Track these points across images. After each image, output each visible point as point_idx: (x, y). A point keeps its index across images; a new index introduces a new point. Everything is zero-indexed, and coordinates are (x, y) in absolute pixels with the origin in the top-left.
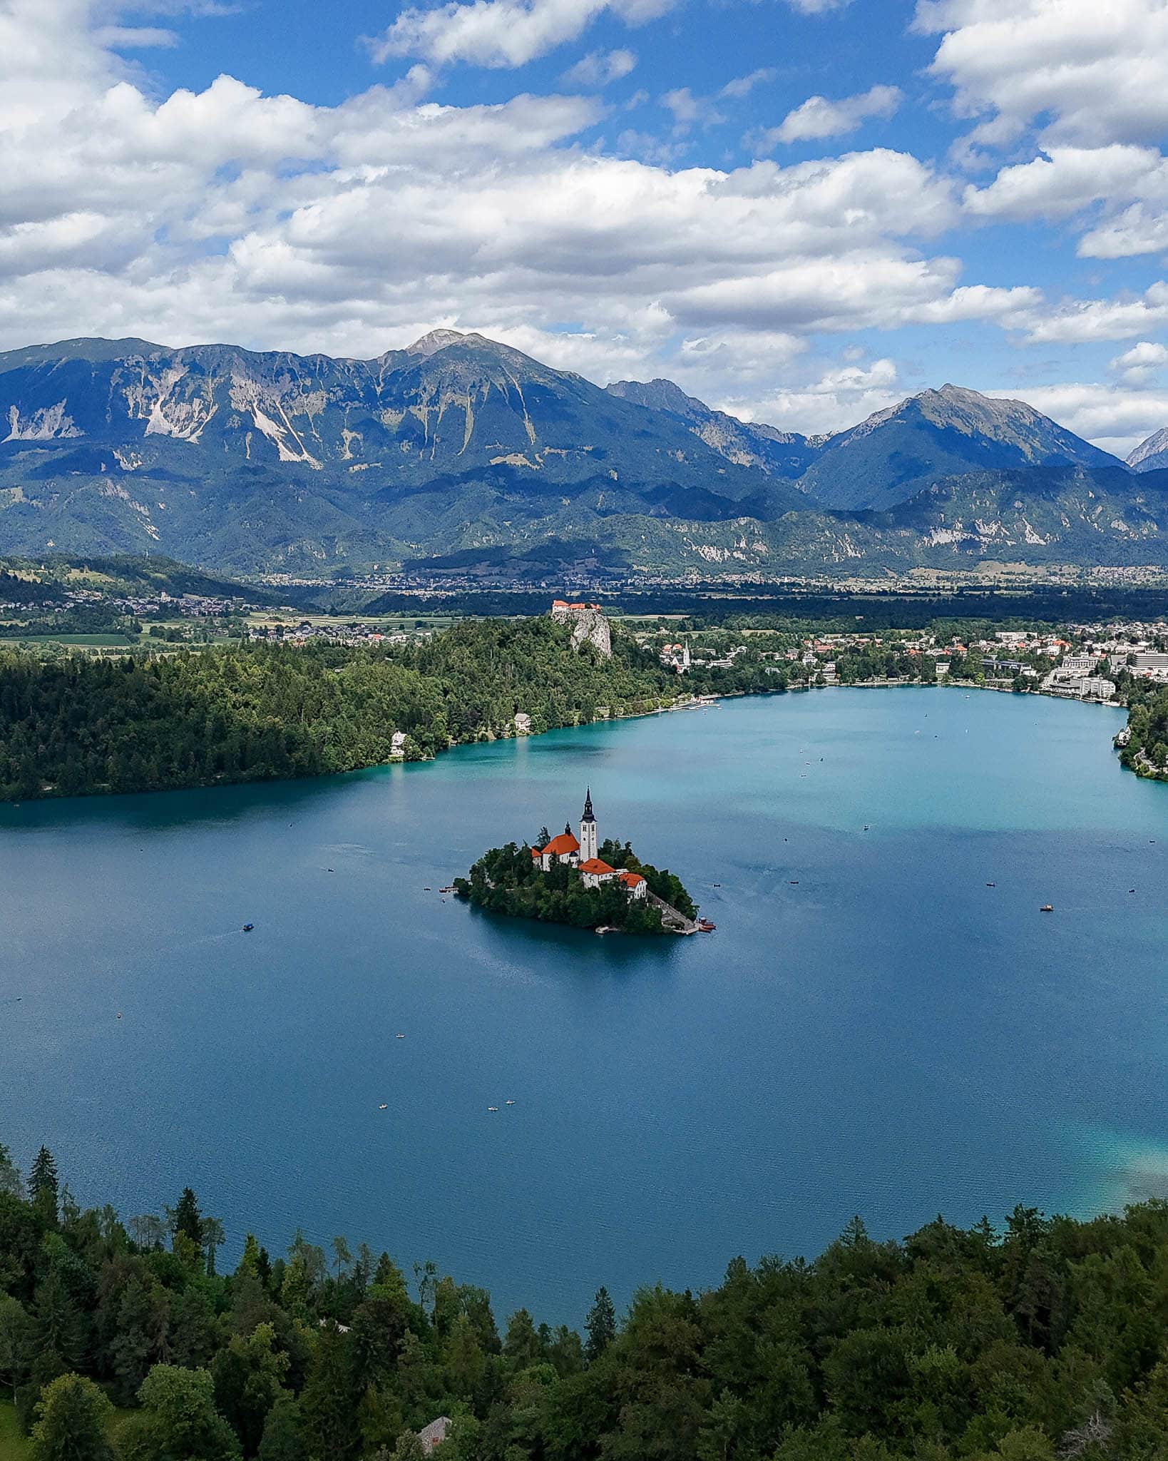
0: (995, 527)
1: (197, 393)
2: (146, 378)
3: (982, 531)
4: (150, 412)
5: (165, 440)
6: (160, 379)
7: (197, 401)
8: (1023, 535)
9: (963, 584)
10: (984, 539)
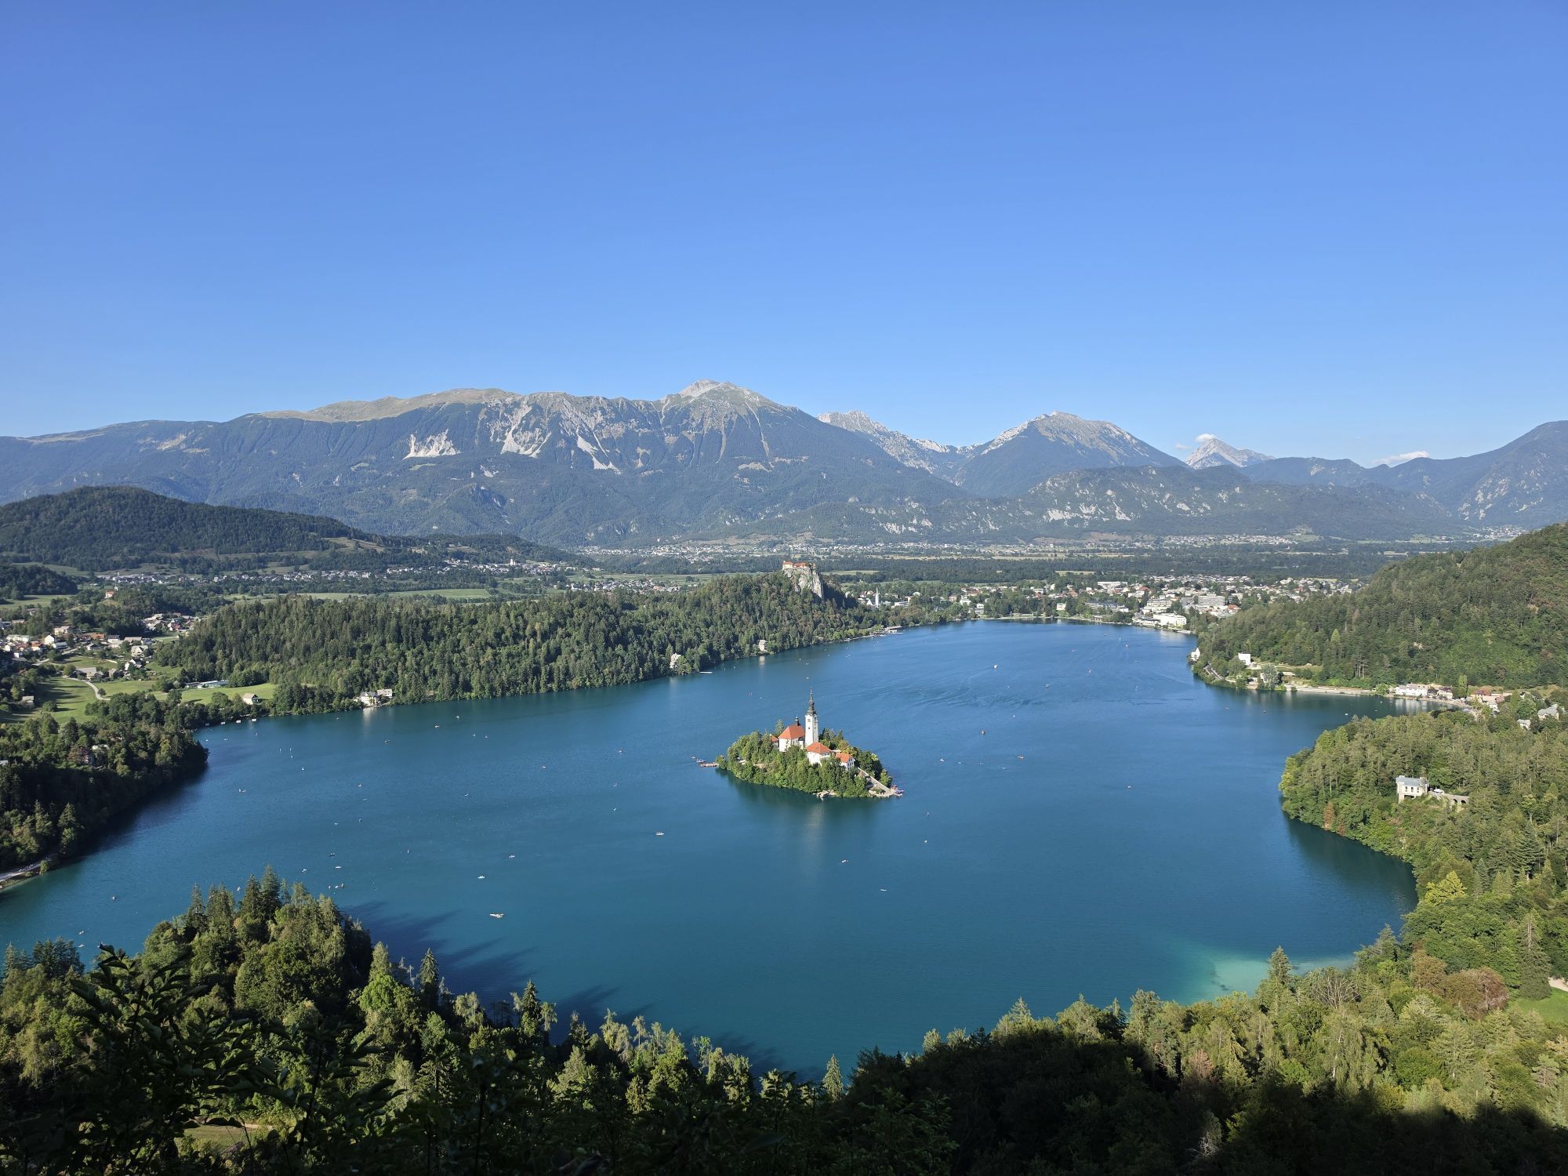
0: (1093, 508)
1: (537, 425)
2: (503, 415)
3: (1085, 511)
4: (505, 438)
5: (514, 457)
6: (512, 415)
7: (537, 430)
8: (1115, 514)
9: (1073, 548)
10: (1086, 517)
